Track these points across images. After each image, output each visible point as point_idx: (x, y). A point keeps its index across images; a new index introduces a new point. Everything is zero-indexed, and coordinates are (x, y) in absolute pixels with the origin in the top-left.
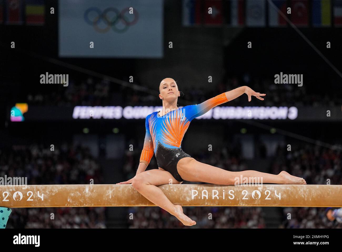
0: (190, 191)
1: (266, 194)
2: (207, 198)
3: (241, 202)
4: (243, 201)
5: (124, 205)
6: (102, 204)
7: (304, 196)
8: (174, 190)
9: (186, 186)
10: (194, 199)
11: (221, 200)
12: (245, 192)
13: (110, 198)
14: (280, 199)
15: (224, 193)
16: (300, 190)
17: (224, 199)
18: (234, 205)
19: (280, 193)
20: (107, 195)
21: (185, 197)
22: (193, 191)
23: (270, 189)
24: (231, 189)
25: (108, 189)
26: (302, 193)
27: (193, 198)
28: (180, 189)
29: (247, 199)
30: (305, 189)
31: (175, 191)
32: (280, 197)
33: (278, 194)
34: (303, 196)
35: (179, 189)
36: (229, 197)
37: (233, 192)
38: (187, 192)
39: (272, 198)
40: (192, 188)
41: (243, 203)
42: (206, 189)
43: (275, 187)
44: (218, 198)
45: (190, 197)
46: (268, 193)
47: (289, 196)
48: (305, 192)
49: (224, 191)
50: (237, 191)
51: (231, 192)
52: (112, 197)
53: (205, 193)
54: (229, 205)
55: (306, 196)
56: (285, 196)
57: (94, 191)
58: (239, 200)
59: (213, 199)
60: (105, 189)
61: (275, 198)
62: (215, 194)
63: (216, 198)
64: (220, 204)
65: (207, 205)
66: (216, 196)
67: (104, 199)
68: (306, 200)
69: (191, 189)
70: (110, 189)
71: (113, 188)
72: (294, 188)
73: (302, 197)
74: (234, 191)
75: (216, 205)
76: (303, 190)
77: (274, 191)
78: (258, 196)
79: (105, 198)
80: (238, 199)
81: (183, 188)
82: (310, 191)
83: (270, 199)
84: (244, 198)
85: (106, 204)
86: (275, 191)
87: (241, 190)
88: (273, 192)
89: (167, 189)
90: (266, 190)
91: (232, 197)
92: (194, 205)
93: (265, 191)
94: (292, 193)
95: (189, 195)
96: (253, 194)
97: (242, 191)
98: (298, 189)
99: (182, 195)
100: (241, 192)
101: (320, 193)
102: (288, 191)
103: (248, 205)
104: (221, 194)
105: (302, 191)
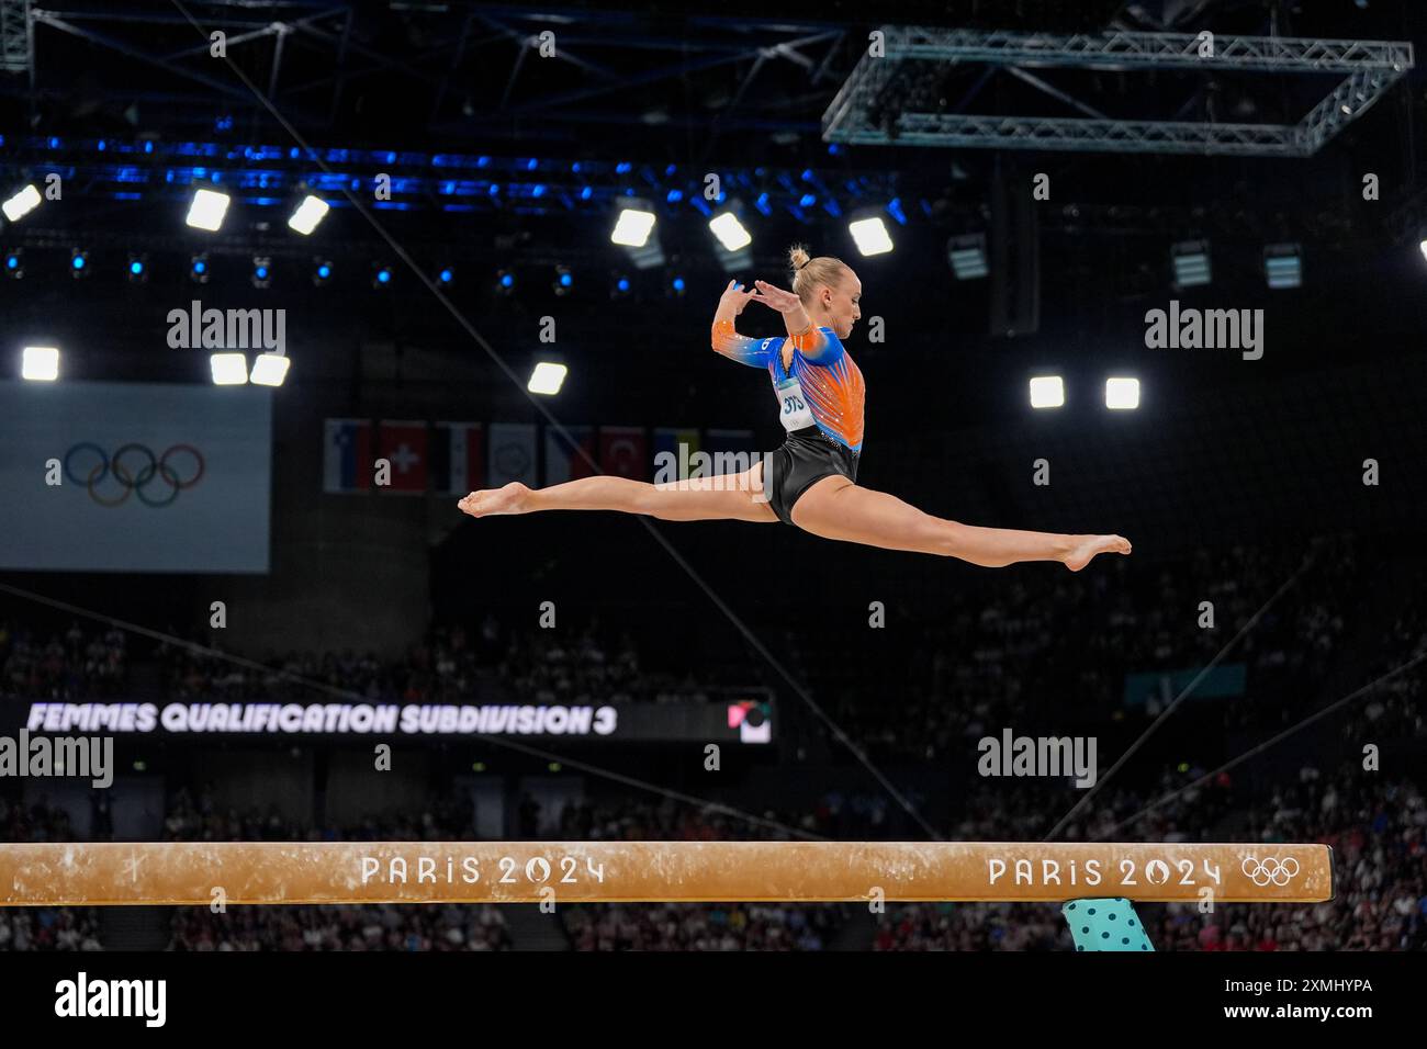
0: (356, 861)
1: (563, 868)
2: (404, 881)
3: (495, 890)
4: (501, 887)
5: (172, 901)
6: (111, 897)
7: (665, 872)
8: (312, 859)
9: (347, 847)
10: (368, 882)
11: (442, 886)
12: (508, 863)
13: (134, 879)
14: (601, 880)
15: (450, 865)
16: (653, 856)
17: (450, 881)
18: (476, 898)
19: (601, 866)
20: (125, 872)
21: (343, 878)
22: (366, 860)
23: (576, 852)
24: (469, 856)
25: (127, 855)
26: (659, 865)
27: (365, 880)
28: (330, 854)
29: (514, 881)
30: (667, 854)
31: (316, 860)
32: (600, 875)
33: (595, 867)
34: (662, 873)
35: (326, 854)
36: (465, 877)
37: (476, 862)
38: (350, 864)
39: (581, 878)
40: (362, 851)
41: (502, 894)
42: (401, 856)
43: (588, 850)
44: (434, 881)
45: (358, 876)
46: (568, 865)
47: (624, 872)
48: (666, 860)
49: (450, 859)
50: (487, 860)
51: (471, 863)
52: (139, 877)
53: (398, 866)
54: (464, 898)
55: (670, 873)
56: (614, 872)
57: (90, 861)
58: (491, 885)
59: (421, 881)
60: (119, 855)
61: (588, 879)
62: (425, 870)
63: (428, 879)
64: (439, 896)
65: (403, 898)
66: (429, 873)
67: (117, 883)
68: (669, 882)
69: (359, 856)
70: (133, 855)
71: (144, 852)
72: (639, 850)
73: (659, 875)
74: (477, 858)
75: (429, 899)
76: (663, 856)
77: (586, 858)
78: (542, 872)
79: (119, 881)
80: (487, 883)
81: (337, 853)
82: (680, 859)
83: (575, 881)
84: (504, 880)
85: (121, 897)
86: (589, 860)
87: (496, 856)
88: (582, 863)
89: (294, 856)
90: (563, 857)
91: (471, 876)
92: (369, 898)
93: (560, 860)
94: (632, 863)
95: (355, 871)
96: (529, 869)
97: (501, 858)
98: (649, 854)
99: (334, 872)
100: (496, 862)
101: (706, 863)
102: (622, 859)
103: (516, 897)
104: (441, 868)
105: (660, 858)
